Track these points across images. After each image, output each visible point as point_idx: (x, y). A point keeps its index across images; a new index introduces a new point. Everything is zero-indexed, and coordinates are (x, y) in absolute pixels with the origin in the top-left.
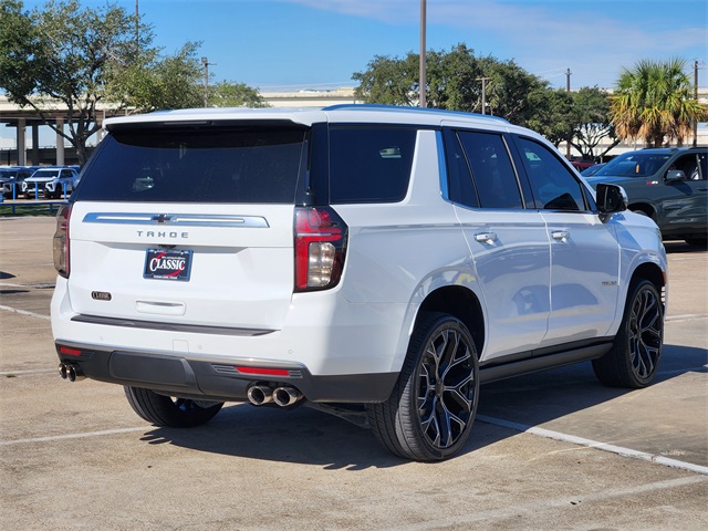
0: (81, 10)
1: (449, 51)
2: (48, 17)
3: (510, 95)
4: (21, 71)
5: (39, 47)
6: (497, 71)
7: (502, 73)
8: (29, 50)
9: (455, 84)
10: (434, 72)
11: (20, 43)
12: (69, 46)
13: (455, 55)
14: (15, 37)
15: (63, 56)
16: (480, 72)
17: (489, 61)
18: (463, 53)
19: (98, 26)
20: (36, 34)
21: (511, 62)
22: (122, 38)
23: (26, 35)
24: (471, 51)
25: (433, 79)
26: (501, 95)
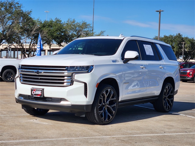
0: (76, 22)
1: (175, 35)
2: (67, 24)
3: (192, 47)
4: (60, 37)
5: (65, 31)
6: (188, 41)
7: (190, 41)
8: (62, 32)
9: (177, 44)
10: (171, 41)
11: (60, 31)
12: (72, 31)
13: (177, 36)
14: (59, 29)
15: (70, 34)
16: (184, 41)
17: (187, 38)
18: (179, 36)
19: (79, 26)
20: (64, 28)
21: (193, 39)
22: (85, 30)
23: (61, 29)
24: (182, 35)
25: (170, 43)
26: (190, 47)
